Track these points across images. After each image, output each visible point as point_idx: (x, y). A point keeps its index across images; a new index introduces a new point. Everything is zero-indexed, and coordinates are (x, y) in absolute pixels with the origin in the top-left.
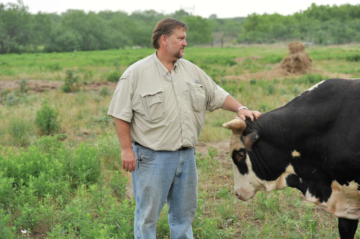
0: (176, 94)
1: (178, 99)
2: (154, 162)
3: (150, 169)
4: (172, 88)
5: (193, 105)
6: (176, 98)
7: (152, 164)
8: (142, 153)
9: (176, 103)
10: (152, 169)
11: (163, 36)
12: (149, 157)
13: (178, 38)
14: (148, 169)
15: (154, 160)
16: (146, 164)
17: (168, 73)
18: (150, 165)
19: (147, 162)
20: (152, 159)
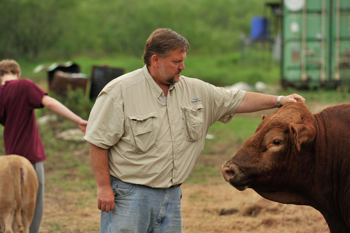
0: (170, 121)
1: (172, 128)
2: (134, 197)
3: (127, 206)
4: (166, 114)
5: (190, 135)
6: (170, 126)
7: (130, 200)
8: (117, 186)
9: (169, 133)
10: (130, 207)
11: (154, 57)
12: (127, 190)
13: (173, 62)
14: (125, 206)
15: (133, 194)
16: (122, 199)
17: (162, 93)
18: (128, 201)
19: (124, 197)
20: (131, 193)
